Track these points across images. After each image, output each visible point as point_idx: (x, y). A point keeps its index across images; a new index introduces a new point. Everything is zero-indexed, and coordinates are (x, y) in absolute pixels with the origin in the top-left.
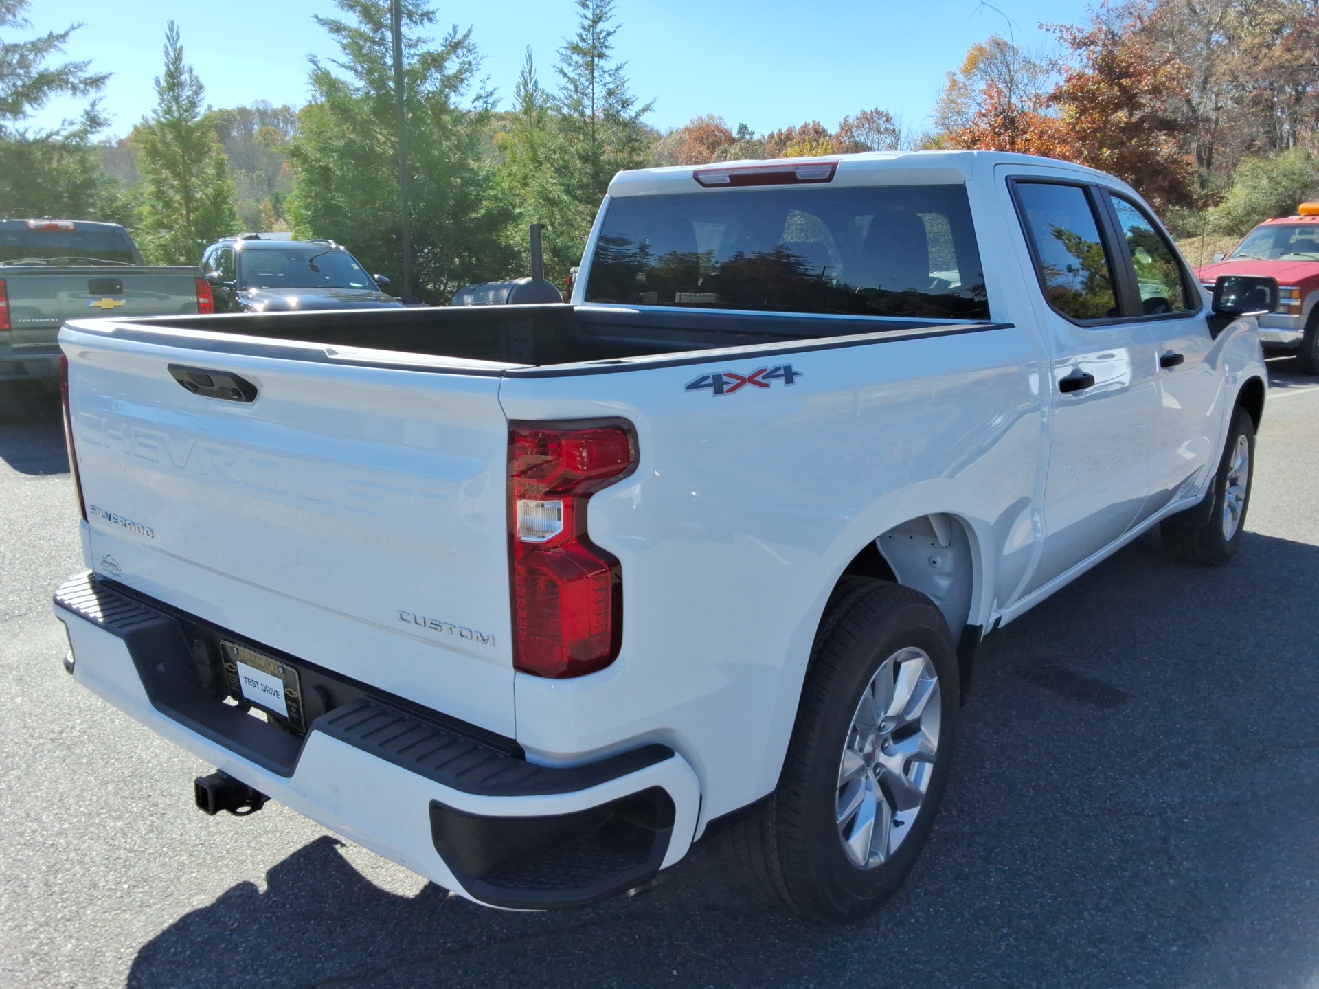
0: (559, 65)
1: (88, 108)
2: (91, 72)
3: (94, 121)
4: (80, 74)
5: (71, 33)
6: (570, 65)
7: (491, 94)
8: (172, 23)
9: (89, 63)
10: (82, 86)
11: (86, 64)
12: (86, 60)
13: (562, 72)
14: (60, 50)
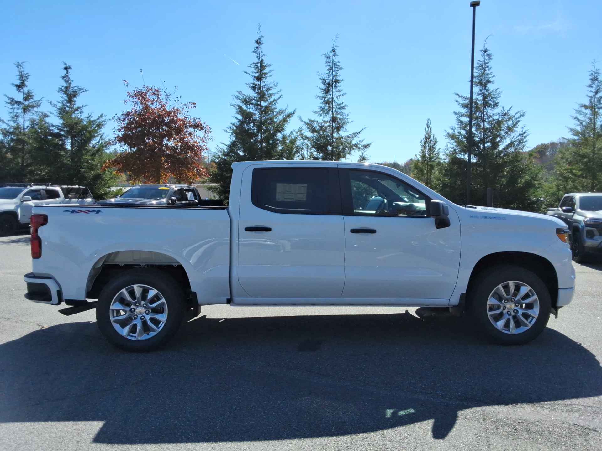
0: (575, 115)
1: (361, 154)
2: (365, 143)
3: (363, 159)
4: (361, 144)
5: (362, 131)
6: (581, 114)
7: (525, 133)
8: (429, 120)
9: (364, 140)
10: (362, 148)
11: (363, 140)
12: (363, 139)
13: (576, 118)
14: (358, 137)
